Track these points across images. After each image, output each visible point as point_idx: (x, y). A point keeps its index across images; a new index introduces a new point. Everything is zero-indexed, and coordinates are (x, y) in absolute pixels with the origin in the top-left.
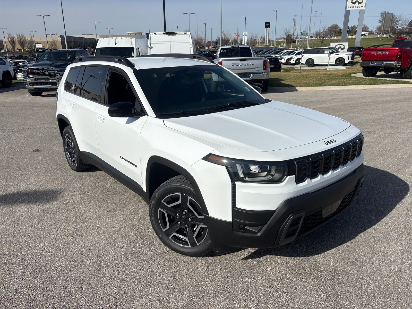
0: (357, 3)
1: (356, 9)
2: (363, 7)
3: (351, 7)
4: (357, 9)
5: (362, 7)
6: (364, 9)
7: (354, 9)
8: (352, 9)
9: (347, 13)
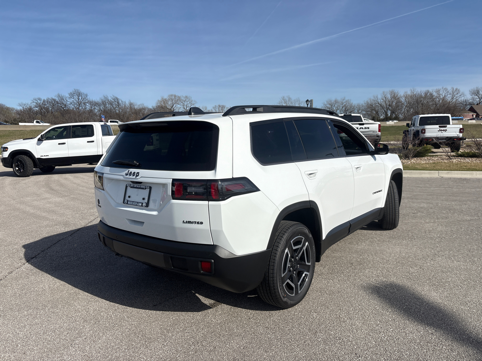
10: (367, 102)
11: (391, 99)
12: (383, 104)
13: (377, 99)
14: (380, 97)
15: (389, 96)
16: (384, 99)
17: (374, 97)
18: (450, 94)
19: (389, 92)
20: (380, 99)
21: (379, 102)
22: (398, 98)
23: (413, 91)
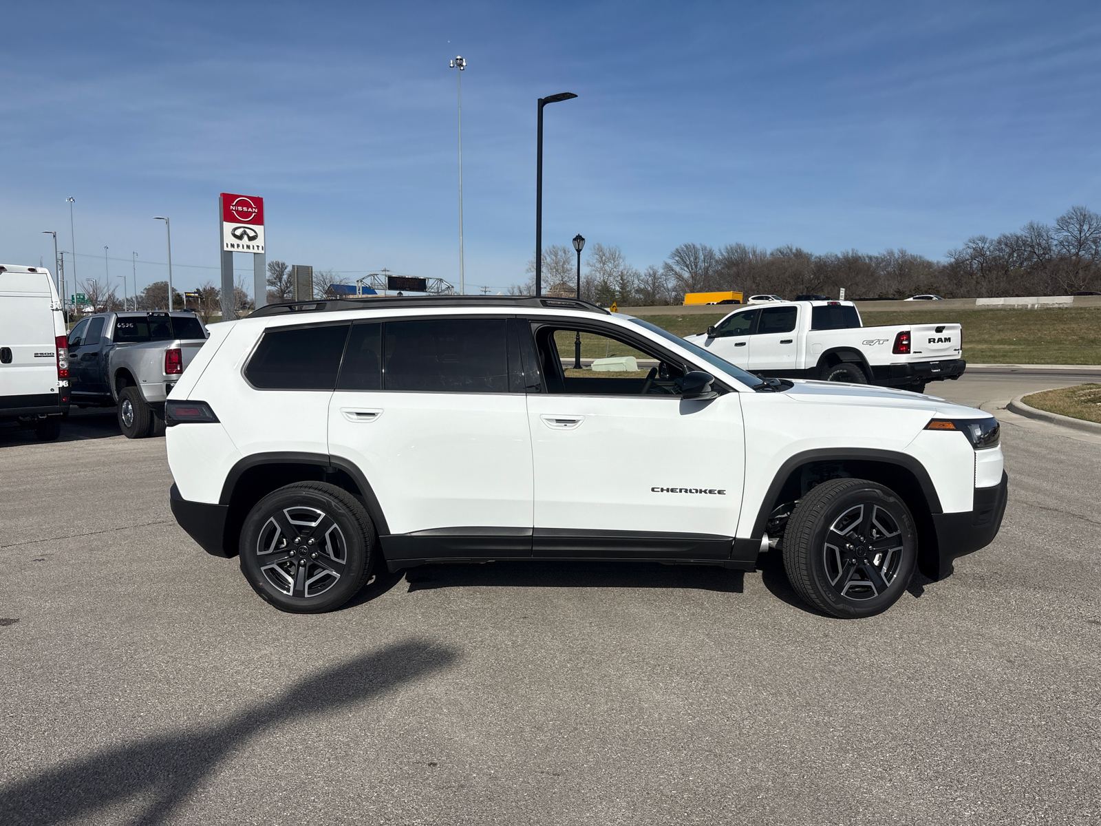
0: (246, 237)
1: (245, 250)
2: (260, 248)
3: (232, 246)
4: (248, 250)
5: (258, 246)
6: (263, 252)
7: (240, 249)
8: (236, 249)
9: (227, 258)
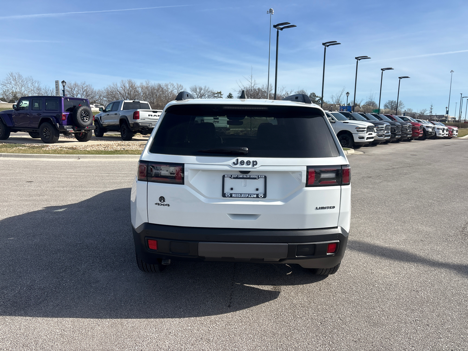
10: (107, 89)
11: (130, 88)
12: (122, 92)
13: (116, 87)
14: (119, 85)
15: (127, 85)
16: (123, 88)
17: (114, 85)
18: (176, 89)
19: (127, 82)
20: (120, 87)
21: (119, 90)
22: (136, 88)
23: (148, 83)
